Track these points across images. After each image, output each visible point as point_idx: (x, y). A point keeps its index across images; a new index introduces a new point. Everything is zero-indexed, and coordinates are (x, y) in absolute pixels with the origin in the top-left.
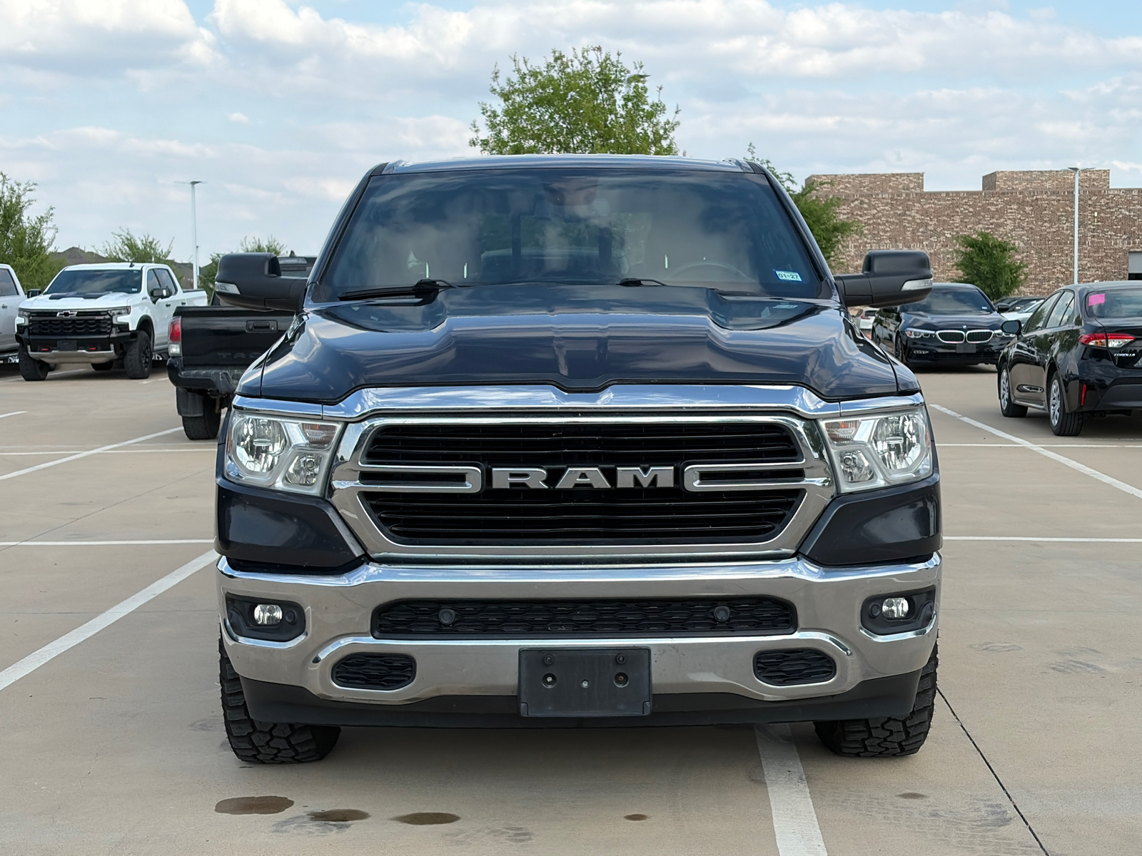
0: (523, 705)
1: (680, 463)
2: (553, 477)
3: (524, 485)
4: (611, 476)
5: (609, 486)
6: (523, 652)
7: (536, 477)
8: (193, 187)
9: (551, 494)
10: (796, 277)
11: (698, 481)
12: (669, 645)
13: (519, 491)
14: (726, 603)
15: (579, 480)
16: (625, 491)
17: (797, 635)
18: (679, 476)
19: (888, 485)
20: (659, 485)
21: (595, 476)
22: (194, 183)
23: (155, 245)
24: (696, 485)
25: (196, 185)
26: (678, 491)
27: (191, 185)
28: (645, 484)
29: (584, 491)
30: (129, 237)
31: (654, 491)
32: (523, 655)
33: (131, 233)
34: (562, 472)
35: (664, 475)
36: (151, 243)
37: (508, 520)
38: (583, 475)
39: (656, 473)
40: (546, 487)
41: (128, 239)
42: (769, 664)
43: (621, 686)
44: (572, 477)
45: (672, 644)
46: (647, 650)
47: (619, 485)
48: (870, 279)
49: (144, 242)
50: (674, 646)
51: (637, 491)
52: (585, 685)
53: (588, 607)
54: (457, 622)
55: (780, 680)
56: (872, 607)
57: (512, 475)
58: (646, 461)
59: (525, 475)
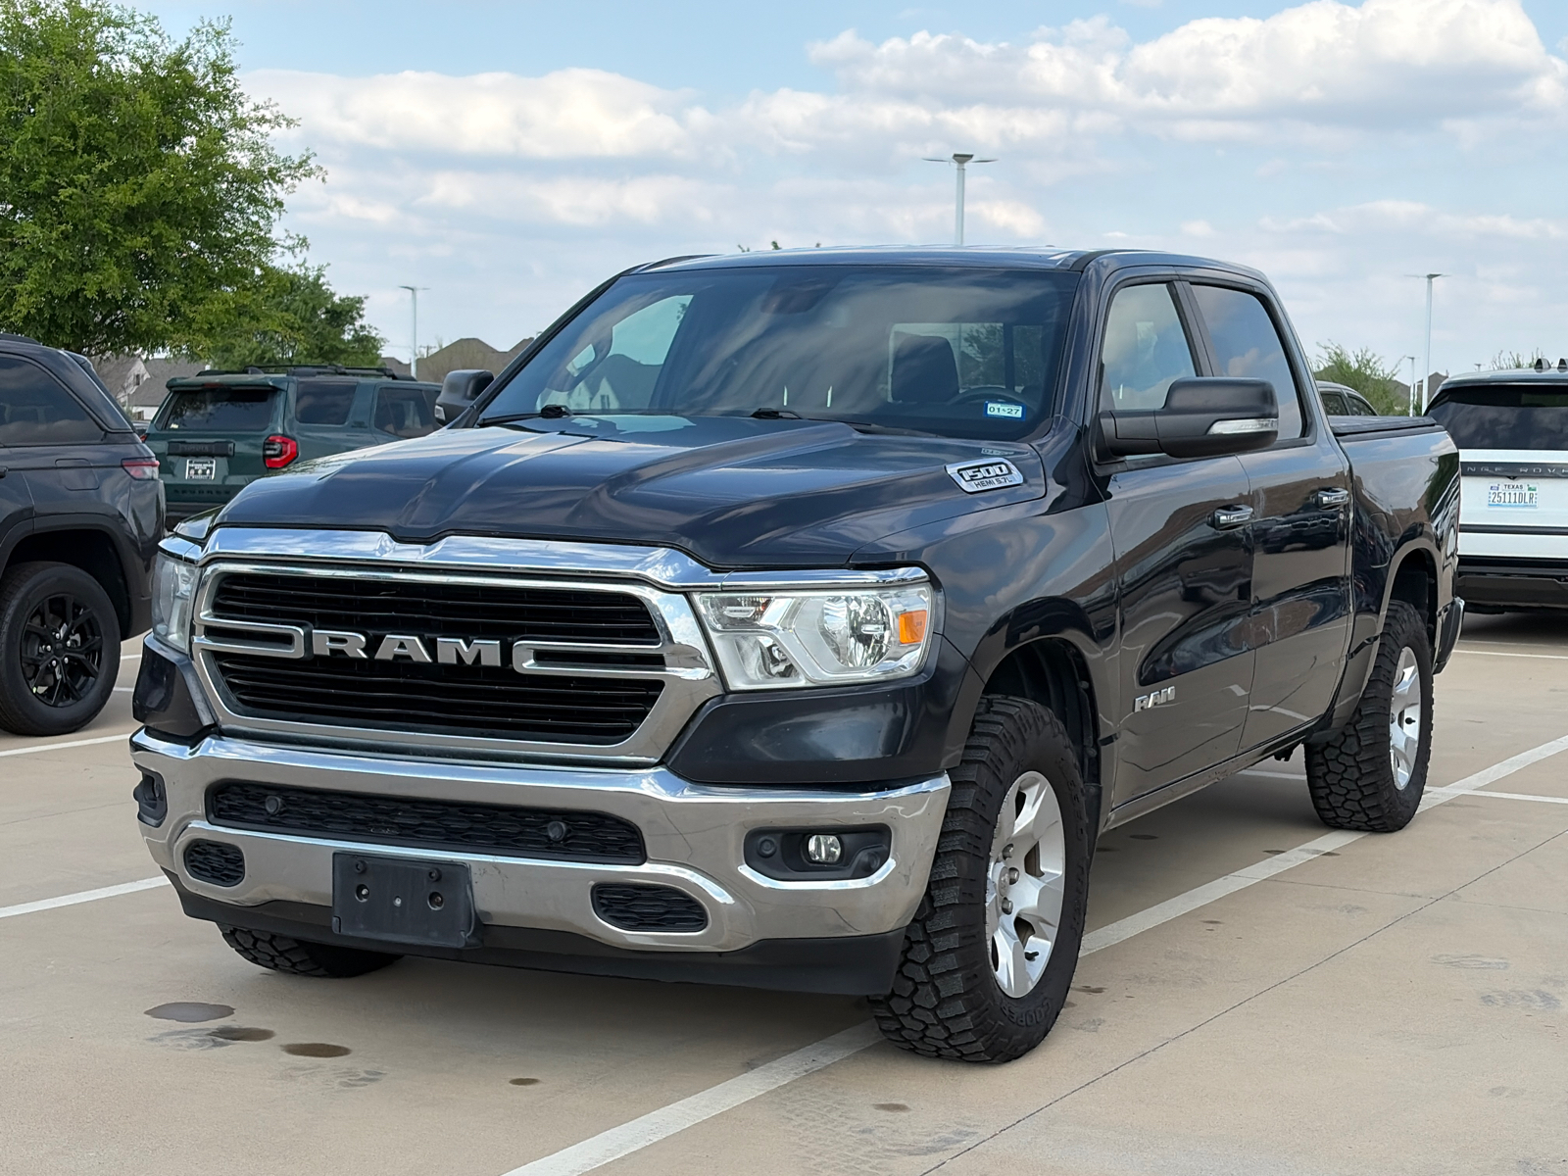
0: (335, 919)
1: (507, 637)
2: (372, 646)
3: (342, 652)
4: (431, 647)
5: (429, 660)
6: (338, 855)
7: (355, 644)
8: (1430, 283)
9: (371, 665)
10: (1016, 412)
11: (532, 661)
12: (490, 863)
13: (338, 659)
14: (560, 817)
15: (397, 650)
16: (447, 667)
17: (647, 868)
18: (506, 653)
19: (810, 685)
20: (484, 662)
21: (415, 648)
22: (1431, 277)
23: (1375, 363)
24: (528, 665)
25: (1433, 279)
26: (506, 671)
27: (1427, 280)
28: (469, 661)
29: (402, 664)
30: (1338, 352)
31: (477, 670)
32: (337, 859)
33: (1343, 347)
34: (380, 639)
35: (489, 651)
36: (1369, 361)
37: (332, 694)
38: (402, 645)
39: (480, 647)
40: (364, 656)
41: (1336, 353)
42: (613, 900)
43: (437, 908)
44: (391, 646)
45: (494, 863)
46: (463, 867)
47: (440, 660)
48: (1157, 418)
49: (1360, 359)
50: (495, 865)
51: (459, 669)
52: (398, 902)
53: (409, 807)
54: (285, 812)
55: (633, 924)
56: (763, 842)
57: (333, 640)
58: (468, 633)
59: (343, 641)
